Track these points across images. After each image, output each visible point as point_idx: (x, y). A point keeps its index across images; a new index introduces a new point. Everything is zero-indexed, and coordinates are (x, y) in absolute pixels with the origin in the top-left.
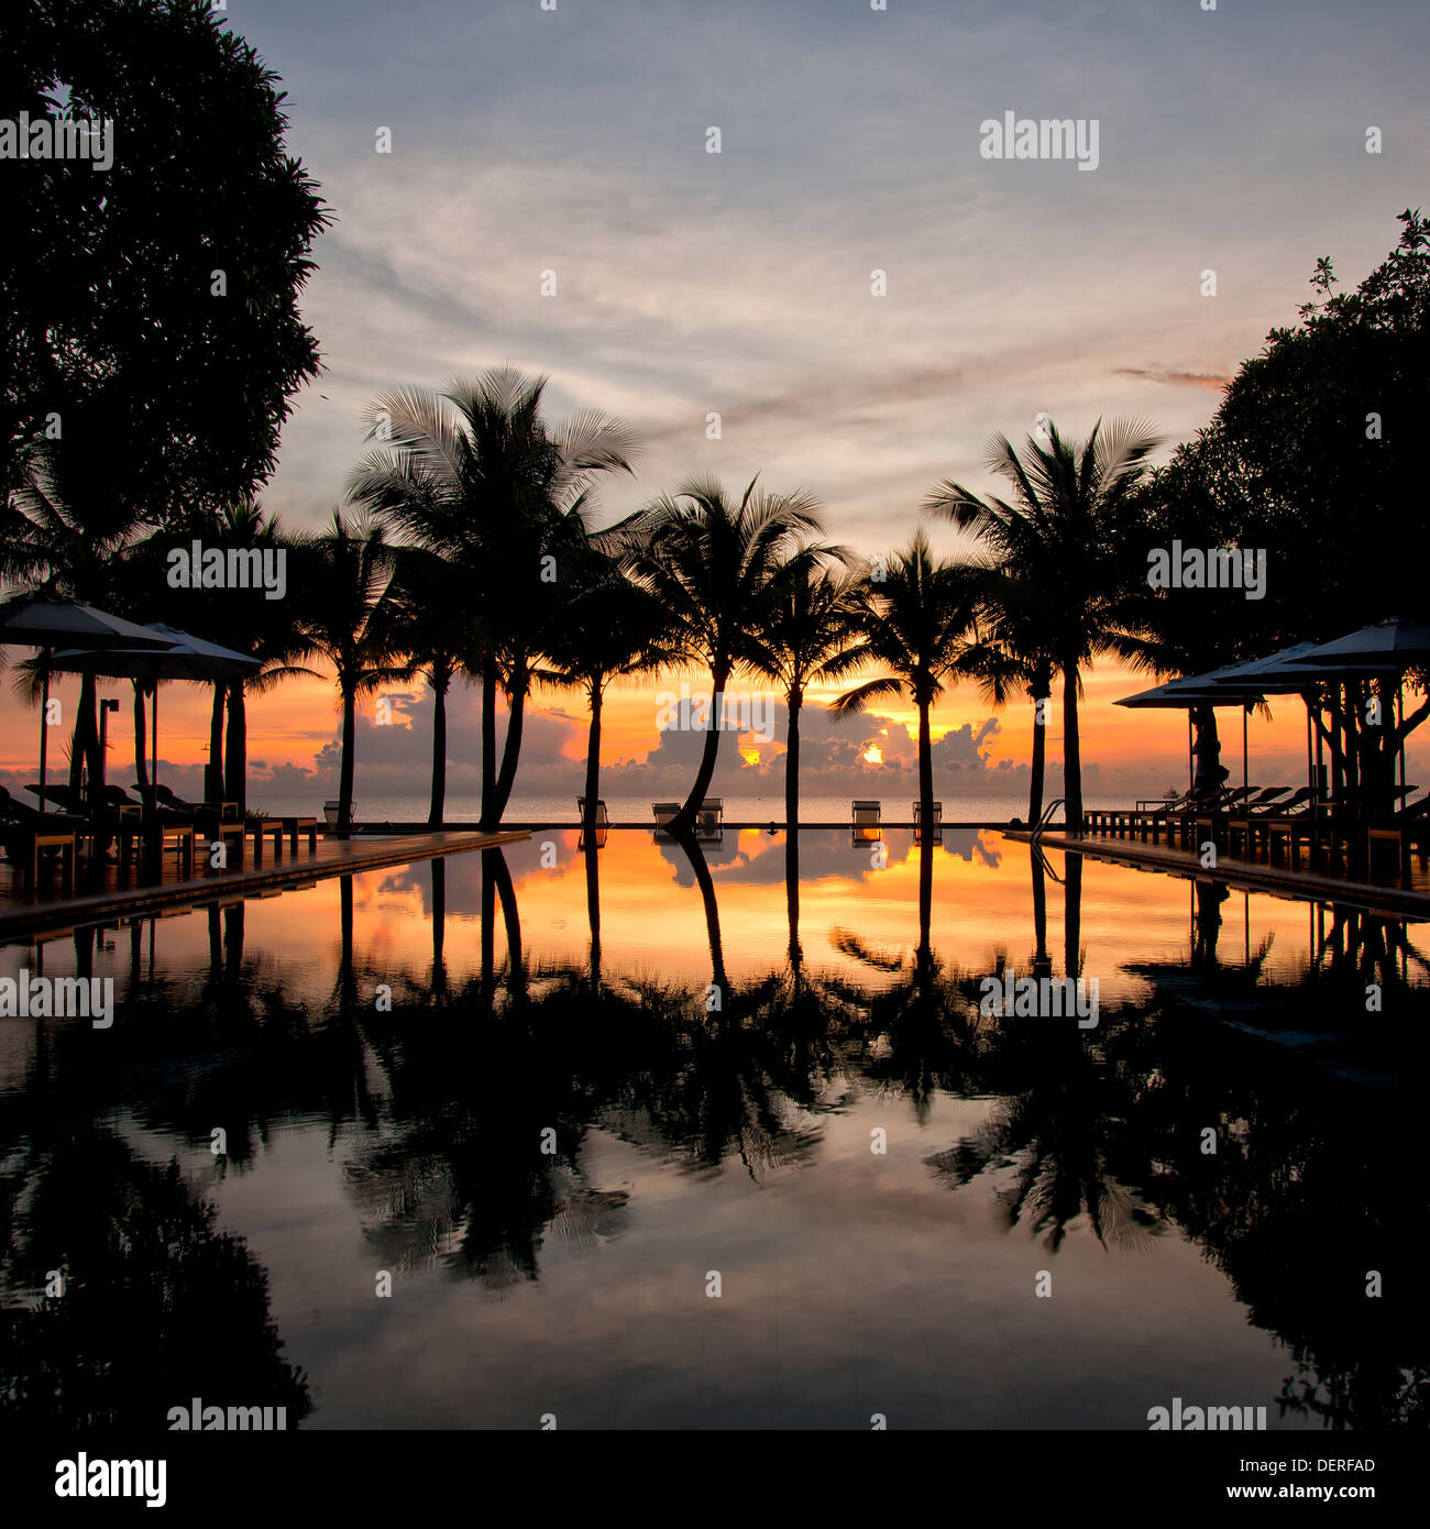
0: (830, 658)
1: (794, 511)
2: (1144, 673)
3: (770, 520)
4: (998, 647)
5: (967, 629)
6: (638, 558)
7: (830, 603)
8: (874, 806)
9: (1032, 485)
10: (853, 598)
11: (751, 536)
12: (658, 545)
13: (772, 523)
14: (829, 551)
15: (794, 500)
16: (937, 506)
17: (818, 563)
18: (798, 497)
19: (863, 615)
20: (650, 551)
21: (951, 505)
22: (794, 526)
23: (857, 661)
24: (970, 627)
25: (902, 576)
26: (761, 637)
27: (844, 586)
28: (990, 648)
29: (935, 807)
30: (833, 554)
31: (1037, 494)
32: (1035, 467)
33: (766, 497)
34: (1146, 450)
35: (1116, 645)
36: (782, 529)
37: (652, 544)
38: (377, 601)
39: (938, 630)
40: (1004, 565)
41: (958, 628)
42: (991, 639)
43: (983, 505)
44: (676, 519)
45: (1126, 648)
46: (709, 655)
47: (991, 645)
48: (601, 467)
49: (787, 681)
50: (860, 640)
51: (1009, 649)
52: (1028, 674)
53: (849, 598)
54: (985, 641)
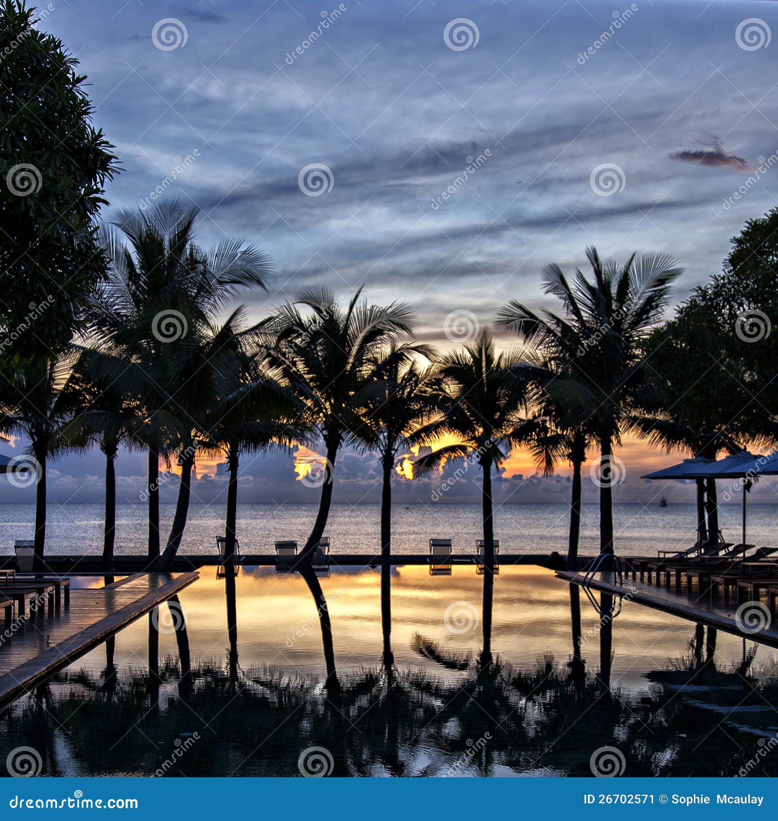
0: (415, 430)
1: (390, 319)
2: (660, 446)
3: (371, 325)
4: (544, 422)
5: (519, 406)
6: (269, 355)
7: (415, 387)
8: (447, 543)
9: (579, 306)
10: (433, 384)
11: (356, 337)
12: (283, 342)
13: (373, 328)
14: (416, 349)
15: (390, 310)
16: (508, 322)
17: (408, 358)
18: (394, 308)
19: (439, 395)
20: (277, 348)
21: (518, 322)
22: (390, 330)
23: (436, 433)
24: (521, 404)
25: (471, 367)
26: (364, 415)
27: (426, 375)
28: (538, 422)
29: (495, 544)
30: (420, 352)
31: (583, 314)
32: (582, 293)
33: (369, 307)
34: (667, 279)
35: (639, 424)
36: (381, 332)
37: (278, 342)
38: (63, 386)
39: (497, 408)
40: (551, 359)
41: (512, 406)
42: (539, 416)
43: (542, 322)
44: (297, 322)
45: (646, 426)
46: (323, 429)
47: (539, 420)
48: (239, 282)
49: (382, 449)
50: (437, 417)
51: (553, 424)
52: (569, 444)
53: (430, 384)
54: (535, 417)
